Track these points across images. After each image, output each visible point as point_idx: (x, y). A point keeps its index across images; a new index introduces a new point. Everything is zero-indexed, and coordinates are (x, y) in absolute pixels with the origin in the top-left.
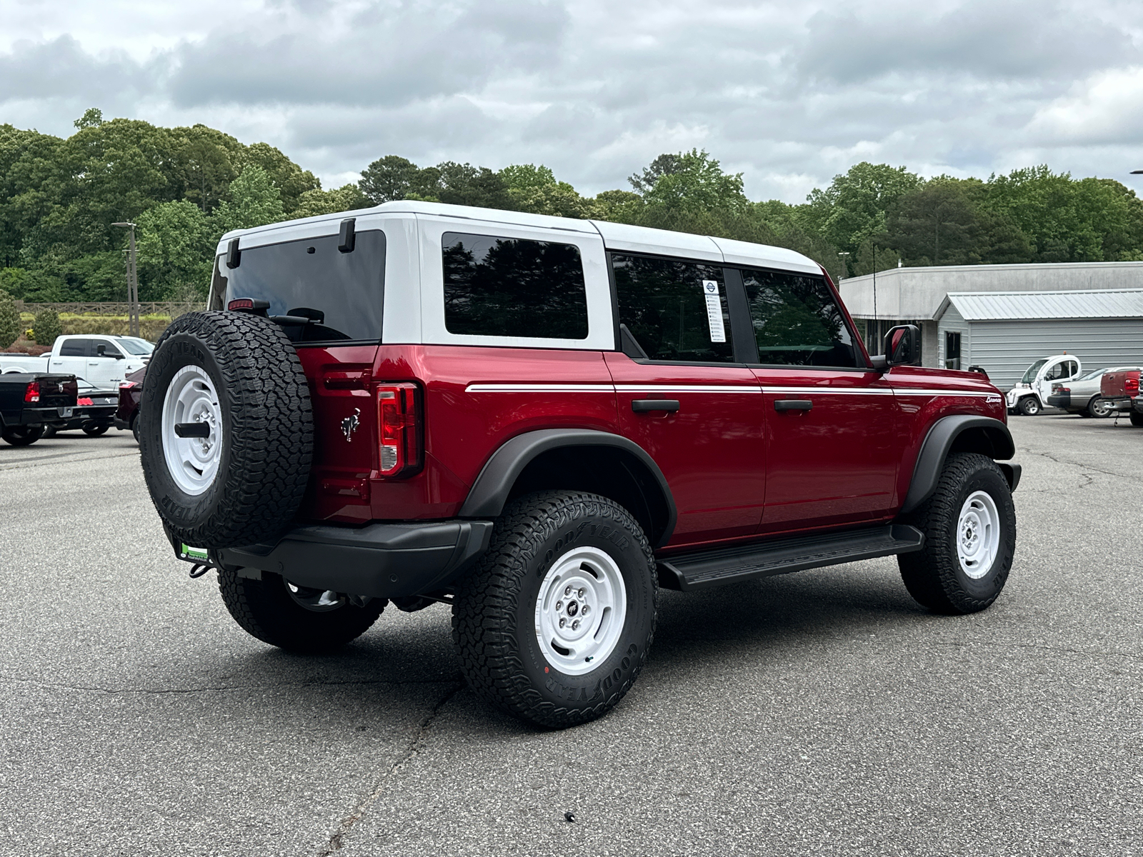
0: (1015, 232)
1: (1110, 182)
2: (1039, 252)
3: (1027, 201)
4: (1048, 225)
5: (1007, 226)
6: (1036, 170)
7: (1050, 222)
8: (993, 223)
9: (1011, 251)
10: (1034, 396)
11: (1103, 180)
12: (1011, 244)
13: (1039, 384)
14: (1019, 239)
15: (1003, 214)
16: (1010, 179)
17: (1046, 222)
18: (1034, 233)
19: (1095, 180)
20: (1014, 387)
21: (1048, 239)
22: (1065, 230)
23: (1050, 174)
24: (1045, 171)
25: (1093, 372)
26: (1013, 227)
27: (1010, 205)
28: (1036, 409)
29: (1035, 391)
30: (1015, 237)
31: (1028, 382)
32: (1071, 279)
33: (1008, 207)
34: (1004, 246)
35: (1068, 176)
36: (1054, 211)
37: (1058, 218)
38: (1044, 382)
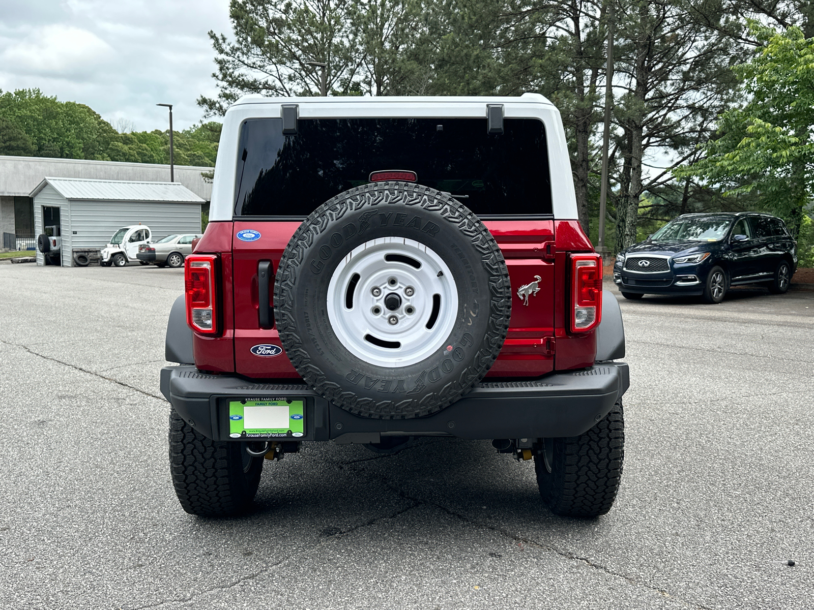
0: (21, 135)
1: (84, 107)
2: (39, 150)
3: (29, 113)
4: (44, 131)
5: (15, 130)
6: (32, 91)
7: (45, 130)
8: (4, 126)
9: (18, 148)
10: (122, 253)
11: (79, 105)
12: (19, 143)
13: (125, 245)
14: (25, 140)
15: (11, 121)
16: (14, 95)
17: (42, 129)
18: (34, 136)
19: (74, 104)
20: (106, 246)
21: (44, 142)
22: (56, 136)
23: (42, 95)
24: (38, 93)
25: (166, 237)
26: (20, 131)
27: (16, 114)
28: (124, 262)
29: (122, 250)
30: (22, 138)
31: (116, 243)
32: (105, 172)
33: (14, 115)
34: (13, 144)
35: (55, 99)
36: (47, 122)
37: (50, 127)
38: (128, 243)
